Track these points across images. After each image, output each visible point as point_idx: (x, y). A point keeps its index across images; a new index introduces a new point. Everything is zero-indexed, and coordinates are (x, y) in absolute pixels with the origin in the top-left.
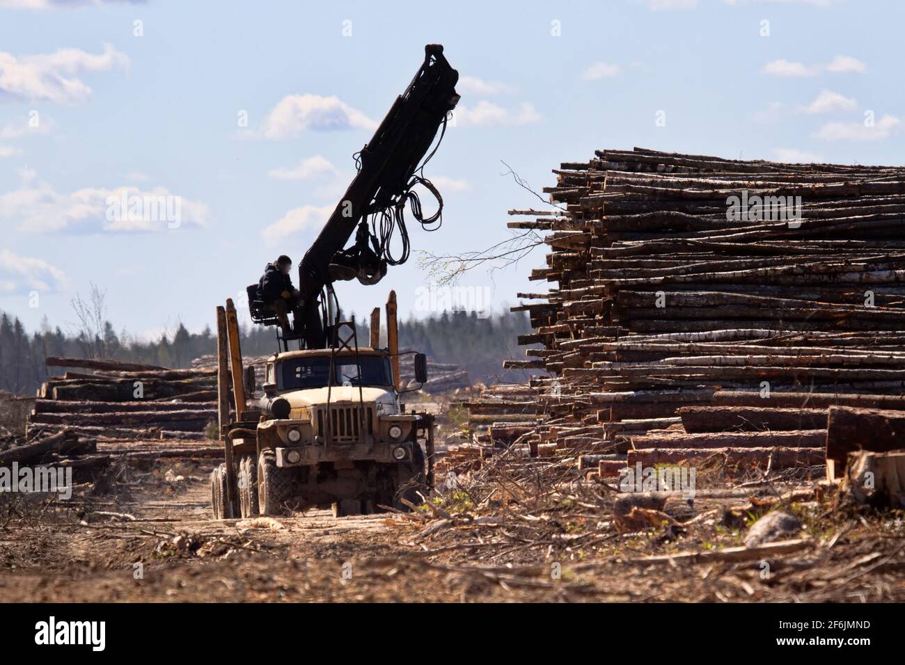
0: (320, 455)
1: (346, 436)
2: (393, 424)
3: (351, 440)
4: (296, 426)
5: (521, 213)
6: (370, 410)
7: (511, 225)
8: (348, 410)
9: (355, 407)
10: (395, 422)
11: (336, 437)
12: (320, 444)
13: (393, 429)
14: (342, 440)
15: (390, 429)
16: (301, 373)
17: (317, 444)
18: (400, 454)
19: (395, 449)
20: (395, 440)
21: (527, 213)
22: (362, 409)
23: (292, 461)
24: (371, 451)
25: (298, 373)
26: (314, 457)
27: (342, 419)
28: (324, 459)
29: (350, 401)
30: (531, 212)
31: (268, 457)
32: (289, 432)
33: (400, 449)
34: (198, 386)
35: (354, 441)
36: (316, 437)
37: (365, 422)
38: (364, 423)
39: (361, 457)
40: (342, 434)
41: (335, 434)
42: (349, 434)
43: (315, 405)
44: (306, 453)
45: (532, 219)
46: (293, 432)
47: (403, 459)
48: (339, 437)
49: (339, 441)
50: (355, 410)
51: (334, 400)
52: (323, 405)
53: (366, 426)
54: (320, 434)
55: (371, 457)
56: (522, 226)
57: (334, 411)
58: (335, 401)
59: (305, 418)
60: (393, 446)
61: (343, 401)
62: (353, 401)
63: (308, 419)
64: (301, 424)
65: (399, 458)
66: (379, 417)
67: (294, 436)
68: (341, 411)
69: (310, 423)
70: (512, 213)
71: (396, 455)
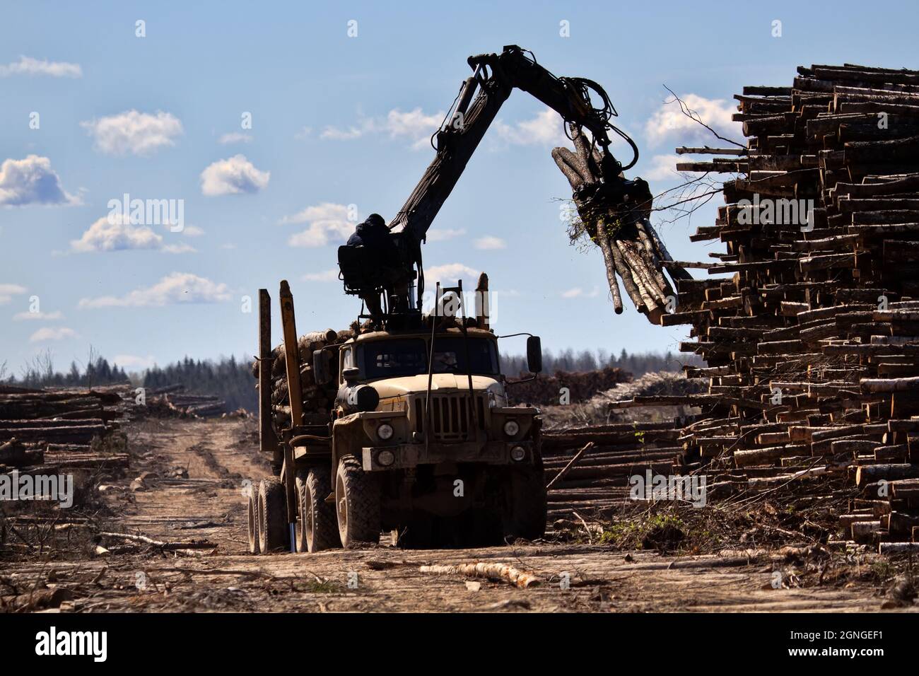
0: (419, 456)
1: (451, 433)
2: (508, 418)
3: (457, 437)
4: (388, 419)
5: (693, 151)
6: (480, 400)
7: (681, 167)
8: (454, 400)
9: (463, 396)
10: (510, 415)
11: (438, 434)
12: (419, 441)
13: (509, 424)
14: (446, 437)
15: (505, 424)
16: (383, 361)
17: (414, 441)
18: (519, 454)
19: (512, 449)
20: (511, 438)
21: (702, 151)
22: (471, 399)
23: (384, 463)
24: (483, 451)
25: (379, 361)
26: (411, 458)
27: (446, 412)
28: (425, 460)
29: (455, 389)
30: (706, 151)
31: (349, 468)
32: (379, 427)
33: (519, 448)
34: (76, 406)
35: (461, 438)
36: (414, 433)
37: (475, 413)
38: (474, 415)
39: (469, 459)
40: (446, 430)
41: (438, 430)
42: (455, 430)
43: (411, 393)
44: (402, 453)
45: (709, 159)
46: (383, 427)
47: (522, 460)
48: (442, 434)
49: (442, 438)
50: (462, 400)
51: (435, 386)
52: (423, 393)
53: (476, 420)
54: (419, 429)
55: (483, 459)
56: (696, 167)
57: (436, 400)
58: (437, 388)
59: (398, 409)
60: (510, 445)
61: (447, 389)
62: (459, 387)
63: (402, 410)
64: (395, 417)
65: (517, 459)
66: (492, 409)
67: (385, 432)
68: (445, 400)
69: (405, 416)
70: (681, 152)
71: (514, 456)
